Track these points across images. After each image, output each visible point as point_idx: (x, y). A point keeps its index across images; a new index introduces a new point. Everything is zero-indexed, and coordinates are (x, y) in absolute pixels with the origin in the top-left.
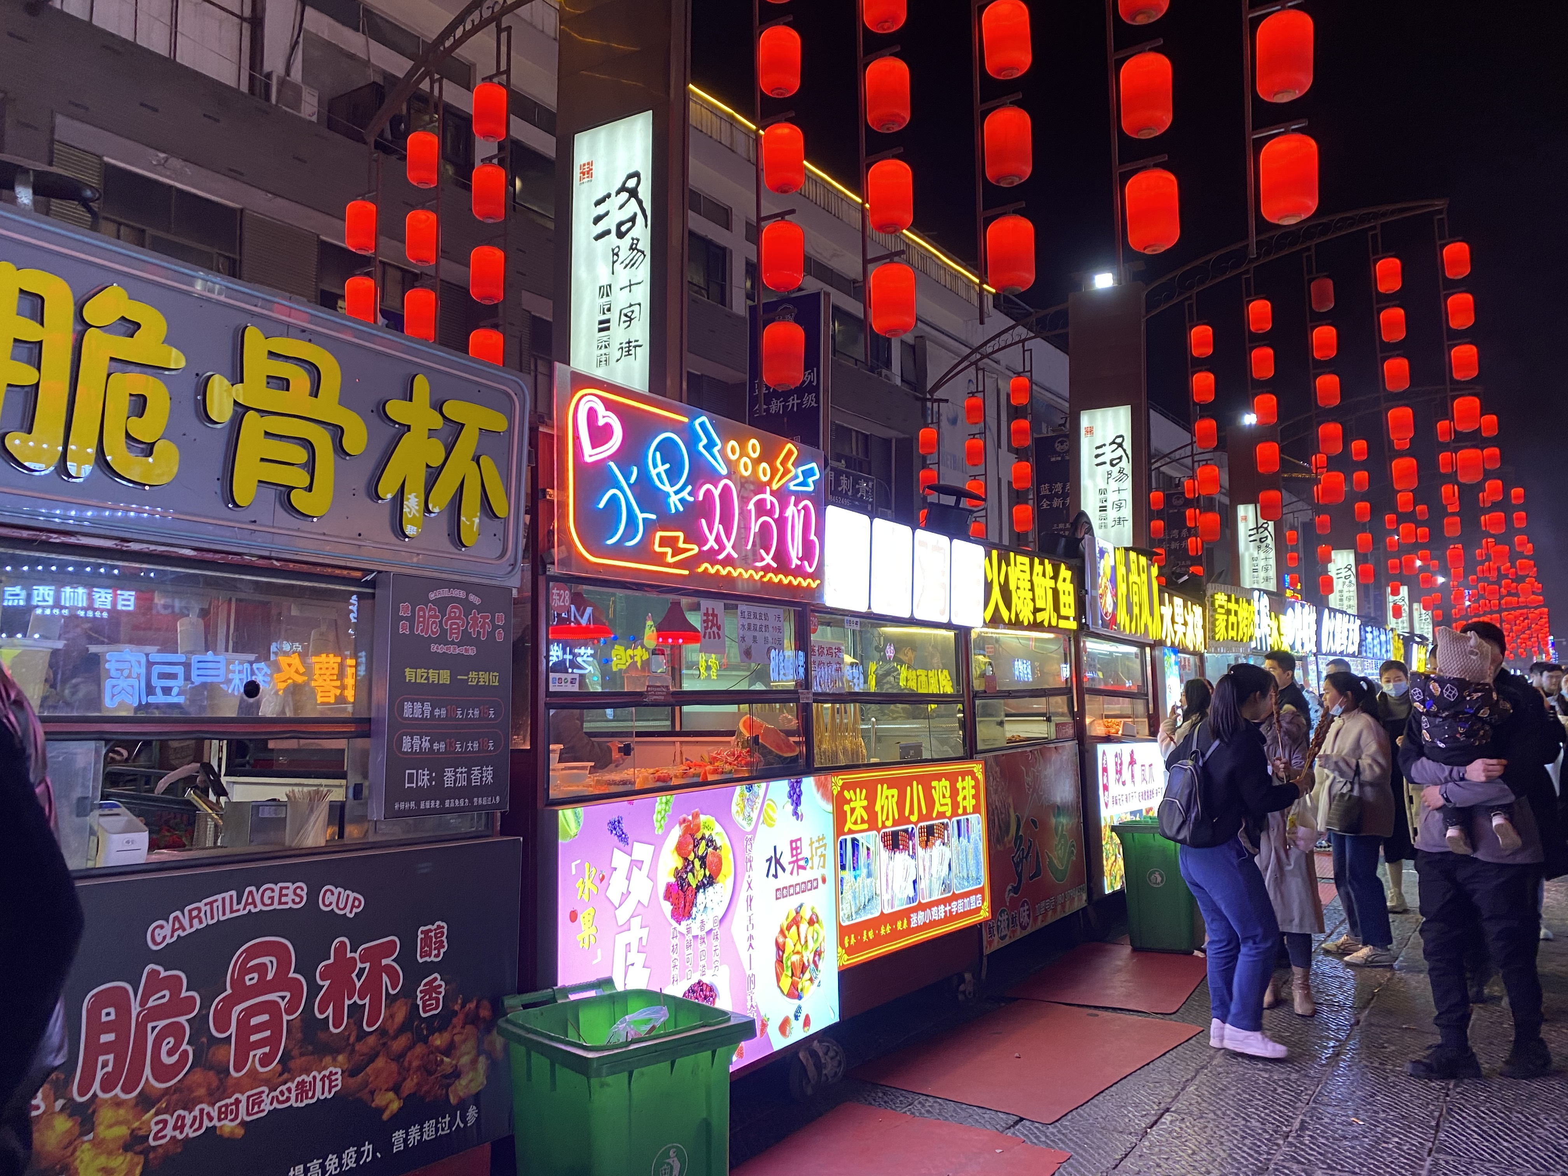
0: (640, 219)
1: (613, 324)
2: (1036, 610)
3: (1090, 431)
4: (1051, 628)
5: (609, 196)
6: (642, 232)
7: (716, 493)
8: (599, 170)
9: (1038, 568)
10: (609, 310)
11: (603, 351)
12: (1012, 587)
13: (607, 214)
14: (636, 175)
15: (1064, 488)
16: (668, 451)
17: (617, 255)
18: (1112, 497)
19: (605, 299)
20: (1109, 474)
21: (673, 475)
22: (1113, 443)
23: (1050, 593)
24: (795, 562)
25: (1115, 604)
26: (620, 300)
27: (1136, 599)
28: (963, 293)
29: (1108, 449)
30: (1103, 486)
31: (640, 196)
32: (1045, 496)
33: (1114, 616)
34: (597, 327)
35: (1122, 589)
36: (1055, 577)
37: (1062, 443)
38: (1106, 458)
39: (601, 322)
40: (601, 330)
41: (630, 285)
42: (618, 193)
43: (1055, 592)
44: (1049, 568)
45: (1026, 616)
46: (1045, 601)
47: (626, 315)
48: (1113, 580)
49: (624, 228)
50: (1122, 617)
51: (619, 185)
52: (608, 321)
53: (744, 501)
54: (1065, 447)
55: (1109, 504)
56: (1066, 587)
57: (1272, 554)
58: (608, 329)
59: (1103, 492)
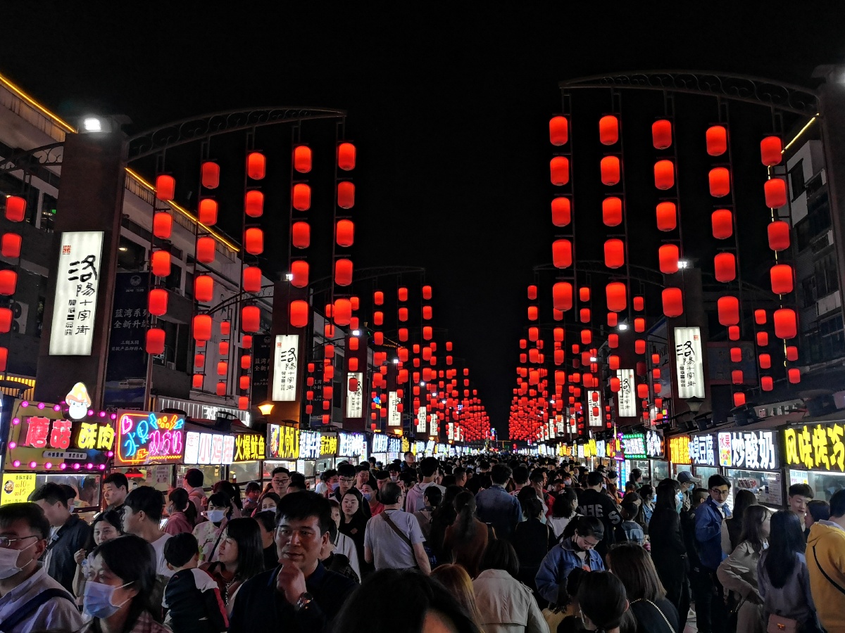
0: (93, 276)
1: (76, 317)
2: (251, 454)
3: (280, 345)
4: (256, 459)
5: (78, 262)
6: (94, 282)
7: (154, 435)
8: (73, 250)
9: (253, 439)
10: (74, 311)
11: (69, 328)
12: (244, 447)
13: (77, 270)
14: (93, 256)
15: (266, 361)
16: (143, 426)
17: (80, 288)
18: (288, 376)
19: (72, 306)
20: (287, 365)
21: (144, 433)
22: (290, 351)
23: (256, 447)
24: (175, 451)
25: (278, 448)
26: (80, 308)
27: (287, 444)
28: (222, 251)
29: (287, 354)
30: (284, 370)
31: (94, 266)
32: (257, 364)
33: (277, 452)
34: (67, 317)
35: (281, 441)
36: (258, 441)
37: (267, 339)
38: (286, 358)
39: (69, 316)
40: (69, 319)
41: (86, 302)
42: (83, 262)
43: (258, 446)
44: (256, 438)
45: (248, 457)
46: (254, 450)
47: (82, 315)
48: (278, 440)
49: (85, 278)
50: (281, 452)
51: (83, 259)
52: (73, 316)
53: (161, 435)
54: (269, 341)
55: (286, 379)
56: (262, 444)
57: (361, 397)
58: (73, 319)
59: (284, 373)
